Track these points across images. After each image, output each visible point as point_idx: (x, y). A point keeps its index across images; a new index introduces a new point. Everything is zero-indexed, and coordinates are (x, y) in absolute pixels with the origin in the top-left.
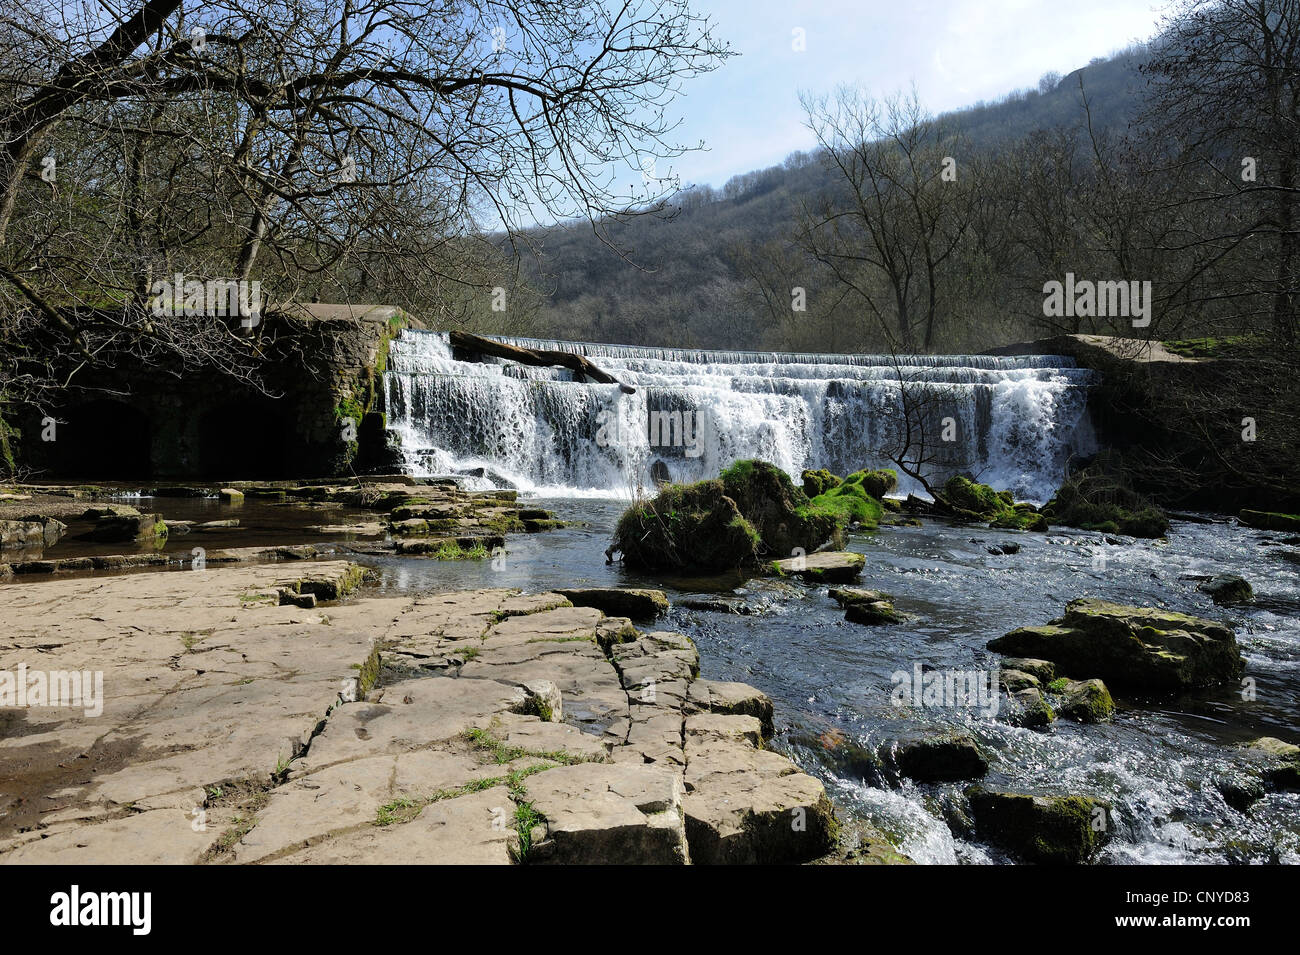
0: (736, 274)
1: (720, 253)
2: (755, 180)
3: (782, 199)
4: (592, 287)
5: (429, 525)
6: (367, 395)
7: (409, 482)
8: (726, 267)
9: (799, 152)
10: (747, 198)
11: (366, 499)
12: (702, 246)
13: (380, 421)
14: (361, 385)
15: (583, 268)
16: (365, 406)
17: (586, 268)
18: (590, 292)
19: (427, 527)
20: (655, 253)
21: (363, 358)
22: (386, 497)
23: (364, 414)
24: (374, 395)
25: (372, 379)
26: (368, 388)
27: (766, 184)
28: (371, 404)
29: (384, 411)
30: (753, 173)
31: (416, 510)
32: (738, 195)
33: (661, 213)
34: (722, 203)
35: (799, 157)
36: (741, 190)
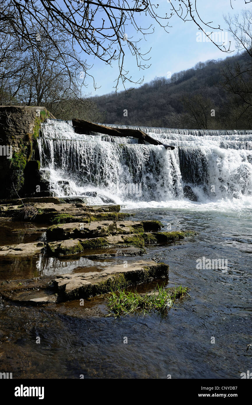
0: (178, 111)
1: (171, 103)
2: (183, 74)
3: (194, 81)
4: (119, 119)
5: (82, 244)
6: (29, 150)
7: (56, 202)
8: (173, 109)
9: (201, 62)
10: (180, 81)
11: (28, 215)
12: (163, 101)
13: (37, 166)
14: (25, 145)
15: (115, 112)
16: (28, 157)
17: (116, 112)
18: (118, 121)
19: (81, 248)
20: (144, 105)
21: (25, 128)
22: (41, 213)
23: (27, 161)
24: (32, 151)
25: (31, 142)
26: (29, 147)
27: (188, 75)
28: (31, 156)
29: (39, 160)
30: (182, 72)
31: (68, 229)
32: (176, 81)
33: (145, 89)
34: (170, 84)
35: (201, 64)
36: (177, 79)
